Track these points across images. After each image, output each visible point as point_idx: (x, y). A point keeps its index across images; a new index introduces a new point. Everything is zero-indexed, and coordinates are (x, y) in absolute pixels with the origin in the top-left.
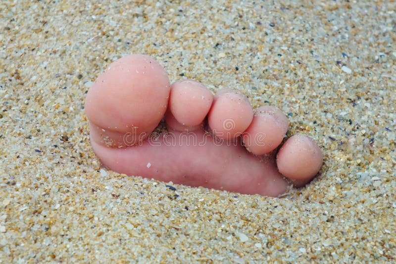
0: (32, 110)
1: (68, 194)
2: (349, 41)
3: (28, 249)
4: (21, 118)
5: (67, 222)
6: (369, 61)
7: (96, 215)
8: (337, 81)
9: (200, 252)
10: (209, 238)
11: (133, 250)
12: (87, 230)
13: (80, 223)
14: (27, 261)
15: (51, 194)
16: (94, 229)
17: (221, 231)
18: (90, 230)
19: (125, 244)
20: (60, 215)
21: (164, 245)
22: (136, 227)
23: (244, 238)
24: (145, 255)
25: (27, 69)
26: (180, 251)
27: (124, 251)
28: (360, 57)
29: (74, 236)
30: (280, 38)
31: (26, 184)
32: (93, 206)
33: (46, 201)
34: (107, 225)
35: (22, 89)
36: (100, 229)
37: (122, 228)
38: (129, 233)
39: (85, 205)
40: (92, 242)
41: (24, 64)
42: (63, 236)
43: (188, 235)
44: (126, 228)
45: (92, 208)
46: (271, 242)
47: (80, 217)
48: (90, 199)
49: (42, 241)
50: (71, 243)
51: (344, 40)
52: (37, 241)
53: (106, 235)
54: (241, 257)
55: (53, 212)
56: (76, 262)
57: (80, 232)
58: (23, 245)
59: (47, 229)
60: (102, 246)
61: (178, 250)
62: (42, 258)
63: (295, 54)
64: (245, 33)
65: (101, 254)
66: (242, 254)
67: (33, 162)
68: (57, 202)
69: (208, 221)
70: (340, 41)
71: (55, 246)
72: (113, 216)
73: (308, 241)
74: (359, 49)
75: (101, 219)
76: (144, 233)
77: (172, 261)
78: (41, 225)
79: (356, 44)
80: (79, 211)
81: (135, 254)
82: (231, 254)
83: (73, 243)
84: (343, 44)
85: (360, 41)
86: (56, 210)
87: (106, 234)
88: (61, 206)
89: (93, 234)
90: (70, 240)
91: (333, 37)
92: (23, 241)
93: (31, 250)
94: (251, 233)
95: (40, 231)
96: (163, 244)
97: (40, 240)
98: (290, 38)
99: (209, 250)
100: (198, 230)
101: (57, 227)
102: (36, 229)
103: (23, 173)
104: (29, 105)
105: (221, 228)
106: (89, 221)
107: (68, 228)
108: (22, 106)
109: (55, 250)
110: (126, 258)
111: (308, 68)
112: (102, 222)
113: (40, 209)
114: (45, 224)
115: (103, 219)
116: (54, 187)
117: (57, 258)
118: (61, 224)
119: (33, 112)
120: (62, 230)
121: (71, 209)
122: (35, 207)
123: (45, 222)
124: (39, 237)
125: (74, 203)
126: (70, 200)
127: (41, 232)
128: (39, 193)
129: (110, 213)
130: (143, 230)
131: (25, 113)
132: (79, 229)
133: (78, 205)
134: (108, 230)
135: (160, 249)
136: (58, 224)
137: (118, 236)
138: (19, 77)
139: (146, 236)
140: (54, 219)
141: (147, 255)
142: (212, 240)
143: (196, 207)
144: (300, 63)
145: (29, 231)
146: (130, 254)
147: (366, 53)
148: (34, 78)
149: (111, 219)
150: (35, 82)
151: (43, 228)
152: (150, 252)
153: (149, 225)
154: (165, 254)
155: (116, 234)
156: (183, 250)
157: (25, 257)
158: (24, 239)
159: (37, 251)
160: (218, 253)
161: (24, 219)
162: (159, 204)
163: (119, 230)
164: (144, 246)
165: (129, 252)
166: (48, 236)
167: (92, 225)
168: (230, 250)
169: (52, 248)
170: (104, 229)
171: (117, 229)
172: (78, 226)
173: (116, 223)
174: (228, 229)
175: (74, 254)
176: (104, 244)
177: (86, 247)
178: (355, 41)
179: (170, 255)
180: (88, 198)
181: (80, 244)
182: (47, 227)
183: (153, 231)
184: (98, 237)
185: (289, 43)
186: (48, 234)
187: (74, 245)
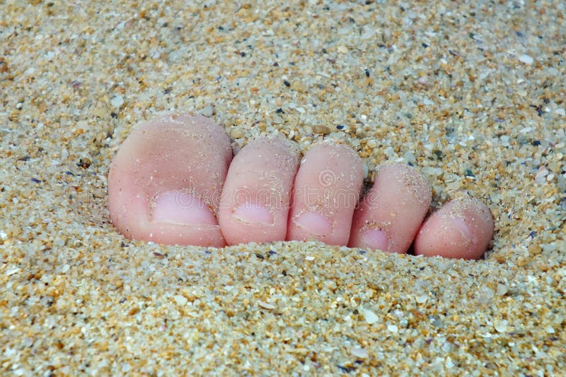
0: (28, 117)
1: (82, 249)
2: (526, 11)
3: (20, 333)
4: (10, 129)
5: (81, 292)
6: (558, 40)
7: (127, 282)
8: (511, 80)
9: (296, 340)
10: (314, 318)
11: (186, 336)
12: (114, 305)
13: (102, 295)
14: (20, 353)
15: (55, 250)
16: (123, 304)
17: (336, 306)
18: (118, 305)
19: (174, 326)
20: (70, 282)
21: (238, 328)
22: (193, 302)
23: (371, 317)
24: (204, 343)
25: (20, 56)
26: (263, 338)
27: (172, 339)
28: (543, 36)
29: (93, 315)
30: (423, 16)
31: (15, 234)
32: (122, 269)
33: (46, 261)
34: (145, 297)
35: (12, 87)
36: (134, 303)
37: (169, 302)
38: (180, 311)
39: (108, 267)
40: (121, 324)
41: (15, 50)
42: (75, 314)
43: (280, 314)
44: (175, 303)
45: (120, 272)
46: (413, 324)
47: (102, 285)
48: (118, 258)
49: (43, 322)
50: (88, 325)
51: (517, 10)
52: (35, 321)
53: (143, 313)
54: (363, 347)
55: (59, 277)
56: (95, 354)
57: (102, 308)
58: (12, 327)
59: (50, 304)
60: (136, 329)
61: (258, 337)
62: (43, 348)
63: (446, 41)
64: (370, 10)
65: (135, 343)
66: (365, 343)
67: (25, 198)
68: (65, 261)
69: (316, 290)
70: (512, 12)
71: (64, 329)
72: (155, 285)
73: (471, 321)
74: (541, 23)
75: (135, 288)
76: (204, 310)
77: (248, 353)
78: (41, 297)
79: (536, 15)
80: (100, 276)
81: (189, 342)
82: (348, 343)
83: (91, 326)
84: (517, 17)
85: (544, 9)
86: (64, 274)
87: (143, 311)
88: (71, 267)
89: (122, 311)
90: (86, 320)
91: (501, 6)
92: (12, 322)
93: (25, 336)
94: (383, 310)
95: (39, 307)
96: (234, 328)
97: (39, 320)
98: (438, 16)
99: (313, 337)
100: (297, 307)
101: (66, 300)
102: (34, 304)
103: (9, 215)
104: (23, 110)
105: (336, 302)
106: (116, 292)
107: (83, 302)
108: (11, 112)
109: (64, 336)
110: (174, 349)
111: (466, 63)
112: (137, 294)
113: (38, 272)
114: (47, 295)
115: (138, 289)
116: (57, 238)
117: (67, 348)
118: (72, 296)
119: (28, 120)
120: (73, 305)
121: (87, 272)
122: (31, 269)
123: (47, 292)
124: (38, 315)
125: (91, 264)
126: (85, 259)
127: (41, 308)
128: (36, 248)
129: (151, 279)
130: (202, 307)
131: (17, 122)
132: (100, 303)
133: (98, 267)
134: (147, 306)
135: (230, 336)
136: (66, 295)
137: (161, 314)
138: (7, 69)
139: (207, 315)
140: (60, 289)
141: (207, 344)
142: (319, 321)
143: (300, 270)
144: (454, 55)
145: (22, 306)
146: (180, 342)
147: (553, 28)
148: (31, 71)
149: (151, 289)
150: (31, 76)
151: (44, 302)
152: (212, 340)
153: (213, 298)
154: (238, 343)
155: (158, 312)
156: (268, 337)
157: (15, 347)
158: (14, 320)
159: (35, 337)
160: (326, 340)
161: (14, 288)
162: (237, 267)
163: (164, 306)
164: (204, 331)
165: (180, 339)
166: (51, 314)
167: (121, 298)
168: (347, 336)
169: (59, 333)
170: (141, 303)
171: (161, 304)
172: (99, 300)
173: (159, 295)
174: (346, 303)
175: (93, 342)
176: (139, 327)
177: (112, 332)
178: (535, 10)
179: (245, 345)
180: (113, 257)
181: (103, 326)
182: (50, 300)
183: (220, 308)
184: (130, 317)
185: (438, 23)
186: (53, 312)
187: (93, 328)
